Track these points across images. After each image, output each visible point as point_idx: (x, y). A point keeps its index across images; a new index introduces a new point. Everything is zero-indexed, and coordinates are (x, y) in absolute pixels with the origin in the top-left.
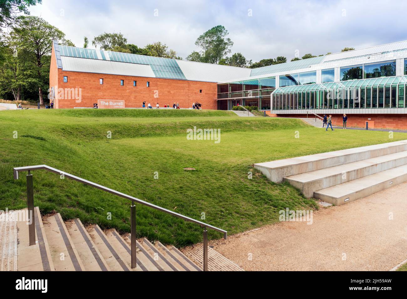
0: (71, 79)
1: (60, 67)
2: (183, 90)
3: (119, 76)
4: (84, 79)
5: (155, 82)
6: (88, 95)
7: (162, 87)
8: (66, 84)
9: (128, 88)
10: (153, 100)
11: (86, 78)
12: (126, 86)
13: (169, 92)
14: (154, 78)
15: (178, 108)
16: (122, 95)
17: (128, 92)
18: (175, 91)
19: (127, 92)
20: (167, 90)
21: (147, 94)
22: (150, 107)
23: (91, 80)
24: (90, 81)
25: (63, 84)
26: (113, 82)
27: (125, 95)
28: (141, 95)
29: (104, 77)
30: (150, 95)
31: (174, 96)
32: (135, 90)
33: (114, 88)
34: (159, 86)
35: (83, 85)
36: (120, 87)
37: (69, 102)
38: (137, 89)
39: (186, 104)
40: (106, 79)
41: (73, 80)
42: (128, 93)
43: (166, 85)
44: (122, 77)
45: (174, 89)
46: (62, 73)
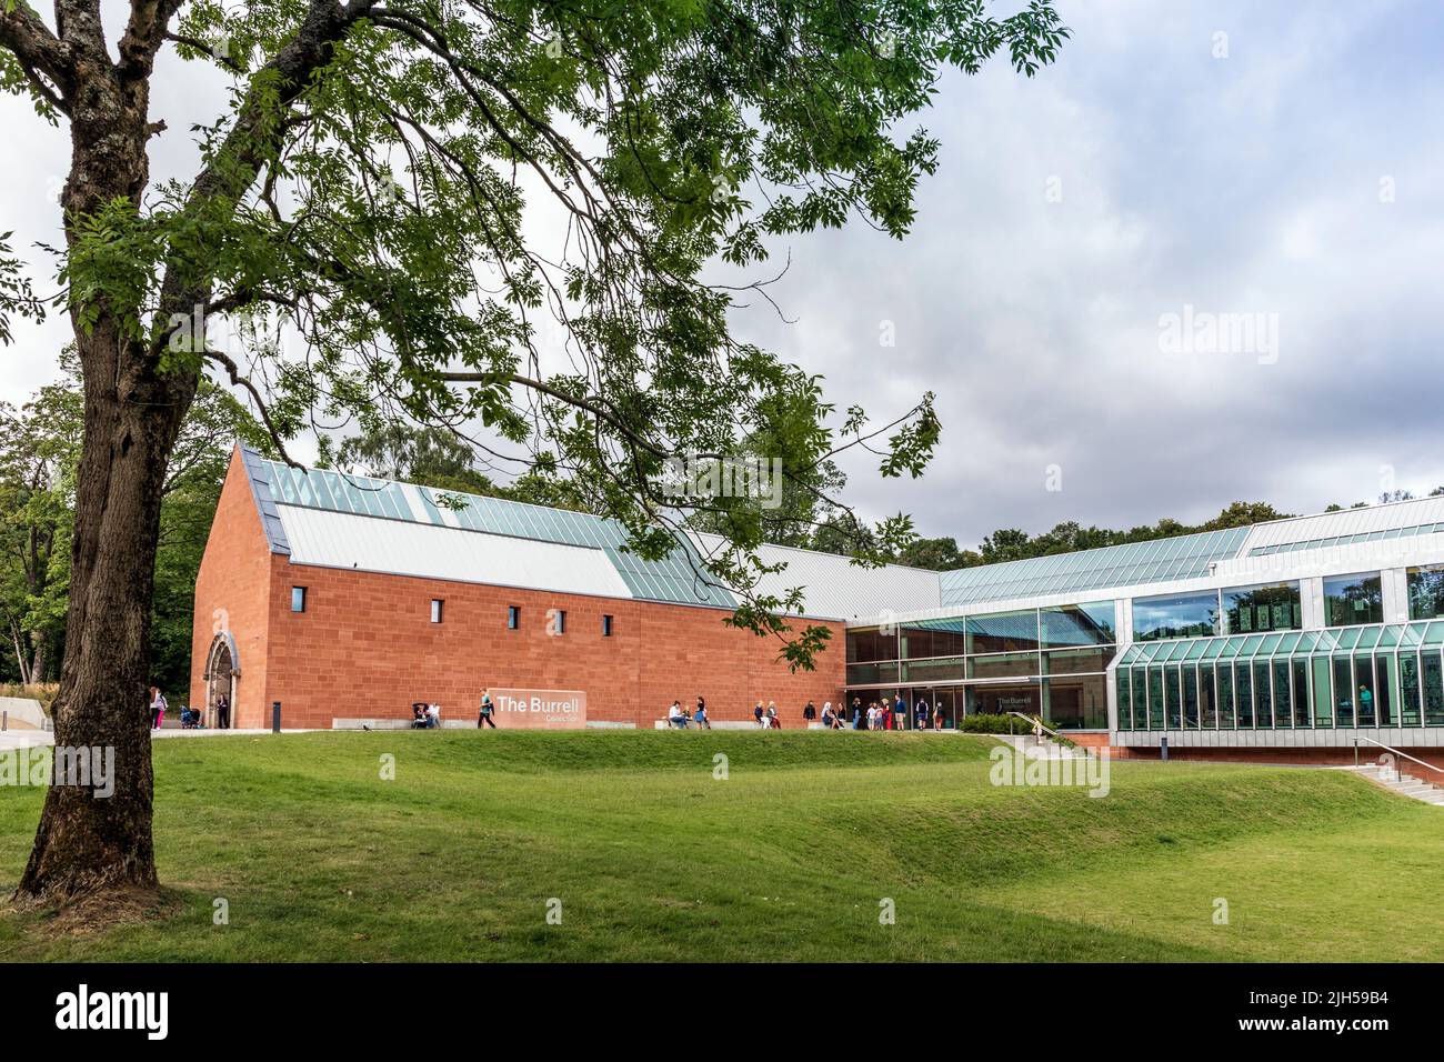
0: (320, 599)
1: (279, 550)
2: (730, 648)
3: (502, 590)
4: (374, 599)
5: (631, 619)
6: (383, 665)
7: (658, 636)
8: (300, 621)
9: (533, 642)
10: (622, 689)
11: (380, 595)
12: (528, 633)
13: (681, 656)
14: (629, 600)
15: (775, 723)
16: (514, 666)
17: (535, 655)
18: (703, 652)
19: (531, 655)
20: (675, 648)
21: (604, 663)
22: (677, 721)
23: (400, 605)
24: (393, 607)
25: (289, 620)
26: (480, 615)
27: (523, 666)
28: (581, 669)
29: (448, 594)
30: (613, 669)
31: (698, 673)
32: (559, 648)
33: (484, 637)
34: (645, 635)
35: (365, 624)
36: (506, 633)
37: (309, 697)
38: (568, 646)
39: (741, 704)
40: (455, 602)
41: (329, 602)
42: (536, 659)
43: (669, 630)
44: (512, 595)
45: (700, 646)
46: (288, 575)
